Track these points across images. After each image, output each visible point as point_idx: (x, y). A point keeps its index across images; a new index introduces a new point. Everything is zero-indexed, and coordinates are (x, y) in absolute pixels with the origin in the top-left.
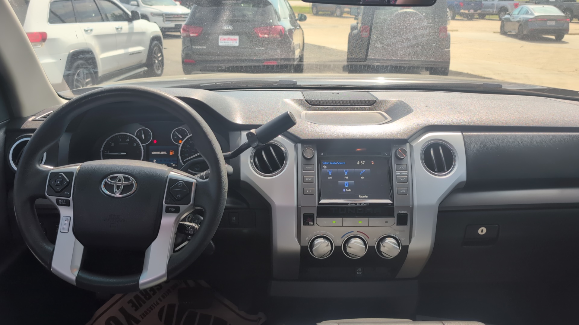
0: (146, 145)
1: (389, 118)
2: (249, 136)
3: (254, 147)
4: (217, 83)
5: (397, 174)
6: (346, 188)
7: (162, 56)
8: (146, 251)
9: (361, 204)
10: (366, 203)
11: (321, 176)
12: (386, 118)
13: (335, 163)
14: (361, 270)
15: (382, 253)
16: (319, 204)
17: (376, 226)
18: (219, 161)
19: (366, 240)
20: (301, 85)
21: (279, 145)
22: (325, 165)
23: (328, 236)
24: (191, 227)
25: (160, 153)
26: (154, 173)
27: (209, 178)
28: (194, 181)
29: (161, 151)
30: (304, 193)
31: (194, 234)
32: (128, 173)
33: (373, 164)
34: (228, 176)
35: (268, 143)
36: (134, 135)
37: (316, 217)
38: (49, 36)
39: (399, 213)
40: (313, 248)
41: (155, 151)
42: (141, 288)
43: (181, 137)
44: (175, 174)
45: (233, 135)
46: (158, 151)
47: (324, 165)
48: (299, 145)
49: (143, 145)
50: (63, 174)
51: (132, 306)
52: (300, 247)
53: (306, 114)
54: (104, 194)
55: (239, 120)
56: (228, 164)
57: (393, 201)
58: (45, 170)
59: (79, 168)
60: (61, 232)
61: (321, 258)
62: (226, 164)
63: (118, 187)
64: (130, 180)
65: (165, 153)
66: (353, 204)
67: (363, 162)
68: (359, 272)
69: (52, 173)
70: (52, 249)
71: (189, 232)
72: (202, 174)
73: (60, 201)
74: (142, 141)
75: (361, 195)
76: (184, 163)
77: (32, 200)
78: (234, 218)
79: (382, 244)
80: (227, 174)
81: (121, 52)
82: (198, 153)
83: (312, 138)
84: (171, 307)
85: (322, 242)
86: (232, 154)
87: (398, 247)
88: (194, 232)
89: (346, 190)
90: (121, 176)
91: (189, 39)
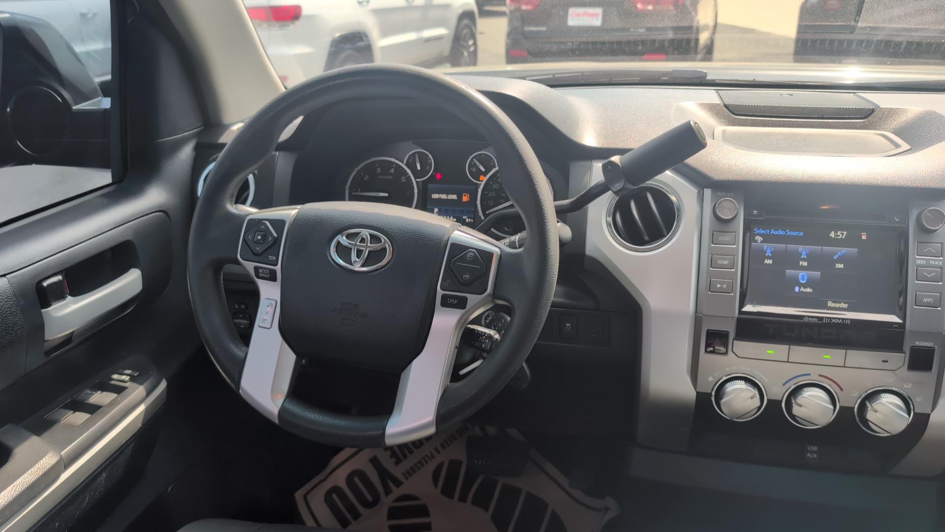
0: (422, 181)
1: (905, 146)
2: (609, 169)
3: (615, 190)
4: (556, 76)
5: (919, 262)
6: (800, 285)
7: (475, 44)
8: (403, 375)
9: (831, 320)
10: (843, 319)
11: (750, 257)
12: (897, 146)
13: (781, 232)
14: (815, 448)
15: (870, 423)
16: (741, 312)
17: (861, 368)
18: (545, 215)
19: (835, 392)
20: (714, 80)
21: (666, 190)
22: (760, 235)
23: (756, 378)
24: (486, 337)
25: (446, 198)
26: (425, 232)
27: (523, 247)
28: (496, 250)
29: (448, 193)
30: (710, 287)
31: (491, 349)
32: (378, 229)
33: (864, 238)
34: (560, 246)
35: (643, 185)
36: (403, 163)
37: (733, 339)
38: (305, 12)
39: (915, 345)
40: (722, 399)
41: (437, 193)
42: (389, 441)
43: (483, 170)
44: (464, 235)
45: (576, 168)
46: (443, 193)
47: (758, 234)
48: (708, 192)
49: (417, 182)
50: (267, 223)
51: (391, 457)
52: (695, 393)
53: (724, 132)
54: (333, 263)
55: (589, 138)
56: (563, 222)
57: (904, 318)
58: (241, 213)
59: (296, 215)
60: (259, 326)
61: (737, 419)
62: (558, 222)
63: (359, 253)
64: (381, 242)
65: (454, 197)
66: (814, 319)
67: (843, 234)
68: (812, 452)
69: (250, 220)
70: (243, 355)
71: (483, 345)
72: (513, 238)
73: (260, 271)
74: (417, 174)
75: (833, 302)
76: (485, 215)
77: (217, 266)
78: (569, 325)
79: (871, 405)
80: (558, 240)
81: (411, 36)
82: (510, 200)
83: (736, 179)
84: (455, 465)
85: (741, 389)
86: (572, 203)
87: (907, 416)
88: (491, 346)
89: (802, 289)
90: (365, 233)
91: (518, 14)
